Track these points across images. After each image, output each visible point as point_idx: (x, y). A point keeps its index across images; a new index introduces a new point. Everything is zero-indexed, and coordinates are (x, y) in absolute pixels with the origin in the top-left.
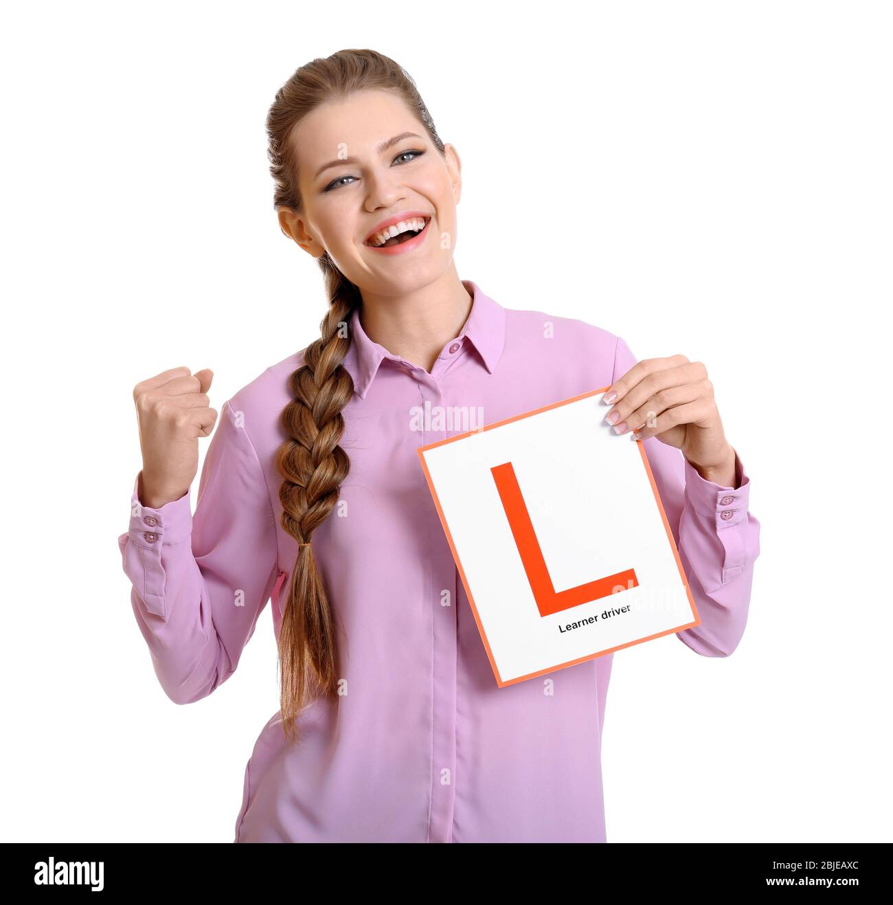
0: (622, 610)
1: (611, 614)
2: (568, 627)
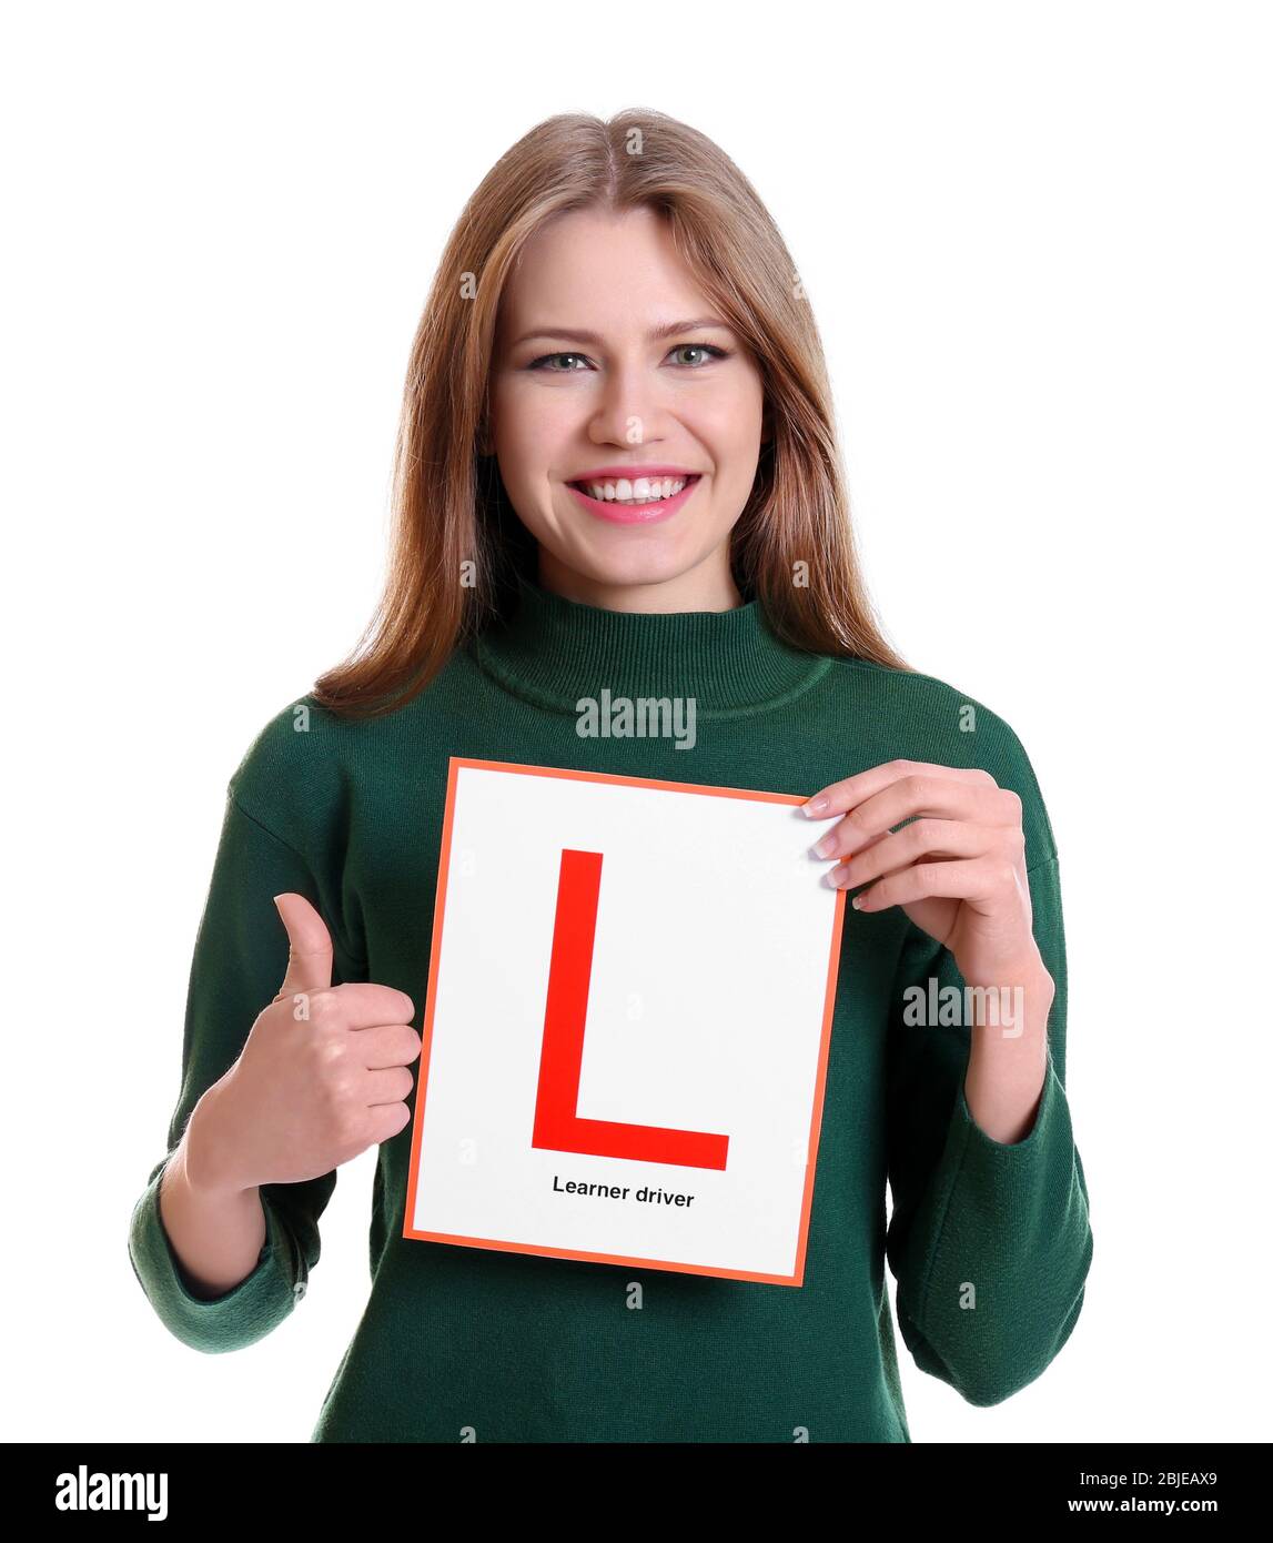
0: (677, 1200)
1: (655, 1197)
2: (570, 1187)
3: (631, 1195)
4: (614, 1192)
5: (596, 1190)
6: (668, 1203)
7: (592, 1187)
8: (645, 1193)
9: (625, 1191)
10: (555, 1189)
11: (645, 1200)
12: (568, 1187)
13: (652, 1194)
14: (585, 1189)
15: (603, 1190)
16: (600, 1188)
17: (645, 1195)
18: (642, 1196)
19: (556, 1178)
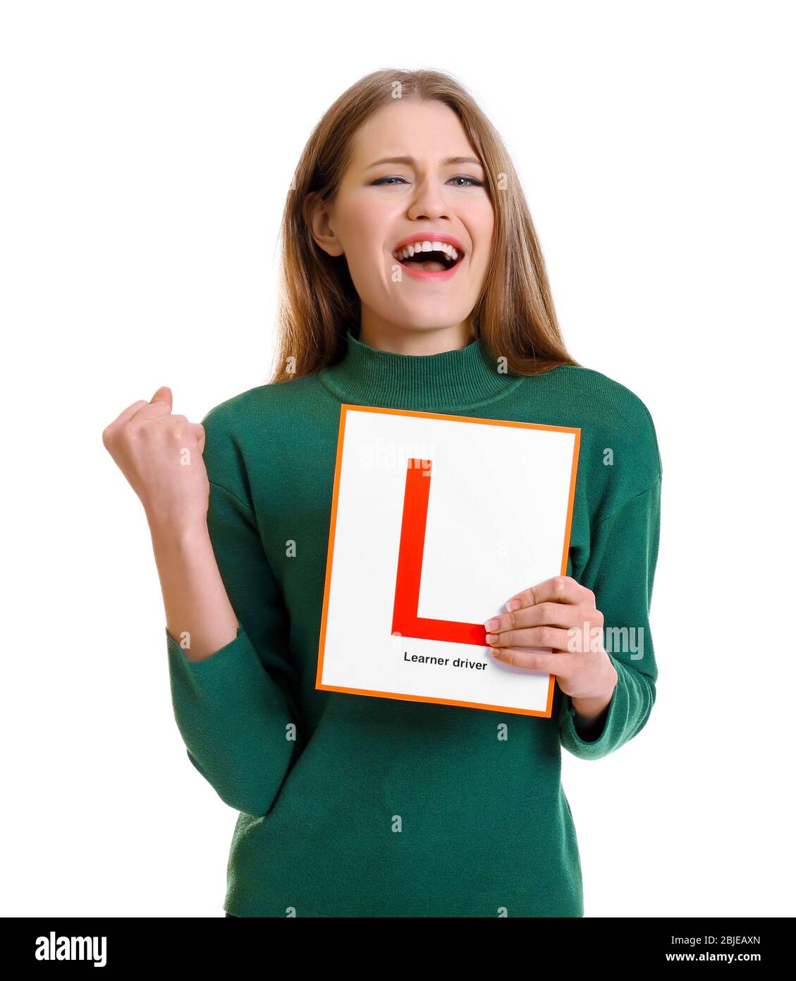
0: (477, 666)
1: (464, 664)
3: (450, 663)
4: (440, 661)
5: (429, 660)
6: (472, 667)
7: (427, 658)
8: (458, 662)
9: (447, 660)
10: (405, 659)
11: (458, 665)
12: (413, 658)
13: (462, 662)
14: (423, 660)
15: (434, 660)
16: (432, 659)
17: (458, 663)
18: (456, 663)
19: (406, 653)
